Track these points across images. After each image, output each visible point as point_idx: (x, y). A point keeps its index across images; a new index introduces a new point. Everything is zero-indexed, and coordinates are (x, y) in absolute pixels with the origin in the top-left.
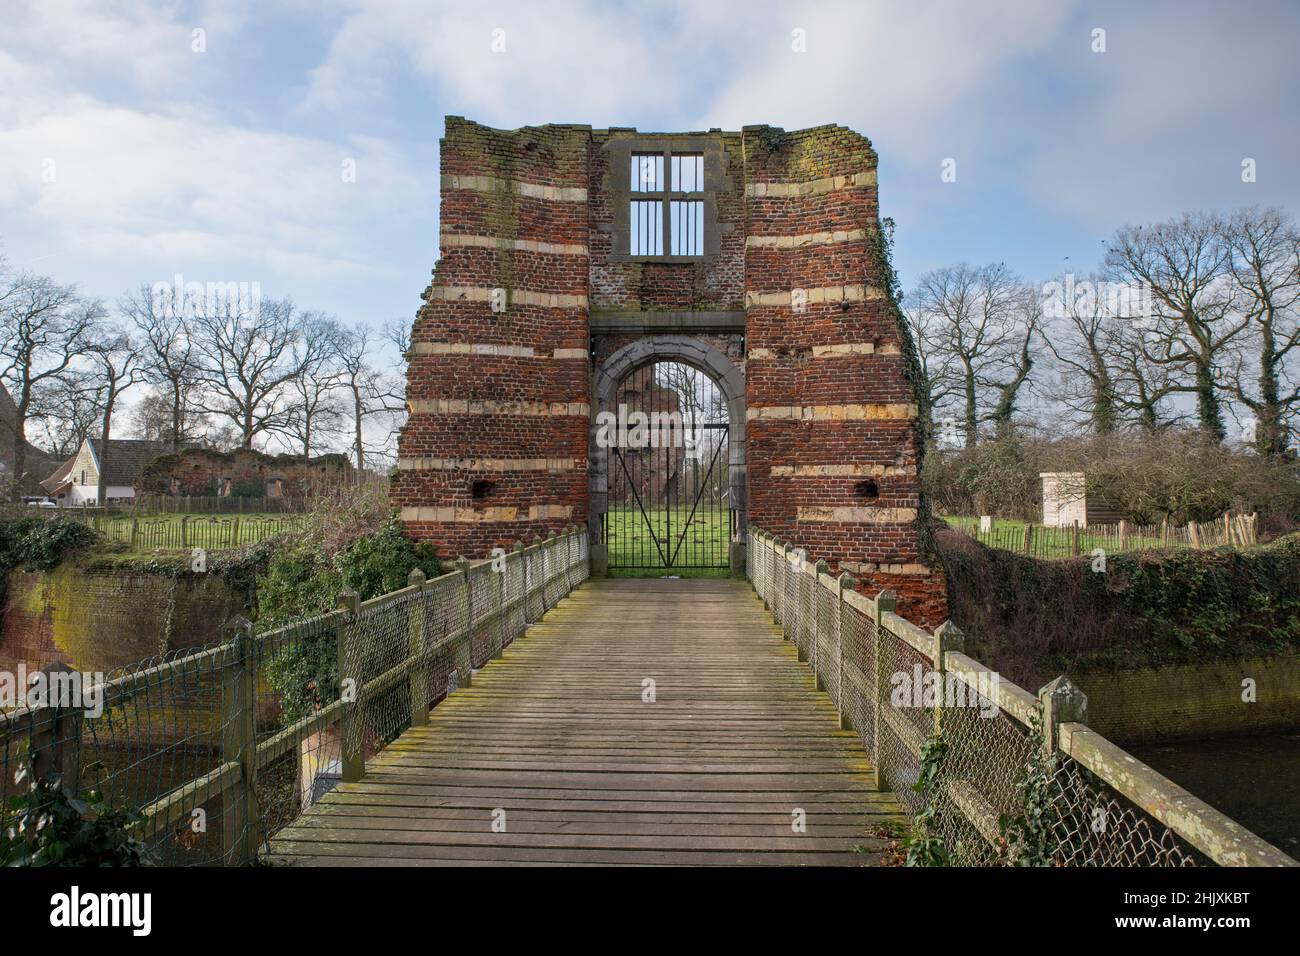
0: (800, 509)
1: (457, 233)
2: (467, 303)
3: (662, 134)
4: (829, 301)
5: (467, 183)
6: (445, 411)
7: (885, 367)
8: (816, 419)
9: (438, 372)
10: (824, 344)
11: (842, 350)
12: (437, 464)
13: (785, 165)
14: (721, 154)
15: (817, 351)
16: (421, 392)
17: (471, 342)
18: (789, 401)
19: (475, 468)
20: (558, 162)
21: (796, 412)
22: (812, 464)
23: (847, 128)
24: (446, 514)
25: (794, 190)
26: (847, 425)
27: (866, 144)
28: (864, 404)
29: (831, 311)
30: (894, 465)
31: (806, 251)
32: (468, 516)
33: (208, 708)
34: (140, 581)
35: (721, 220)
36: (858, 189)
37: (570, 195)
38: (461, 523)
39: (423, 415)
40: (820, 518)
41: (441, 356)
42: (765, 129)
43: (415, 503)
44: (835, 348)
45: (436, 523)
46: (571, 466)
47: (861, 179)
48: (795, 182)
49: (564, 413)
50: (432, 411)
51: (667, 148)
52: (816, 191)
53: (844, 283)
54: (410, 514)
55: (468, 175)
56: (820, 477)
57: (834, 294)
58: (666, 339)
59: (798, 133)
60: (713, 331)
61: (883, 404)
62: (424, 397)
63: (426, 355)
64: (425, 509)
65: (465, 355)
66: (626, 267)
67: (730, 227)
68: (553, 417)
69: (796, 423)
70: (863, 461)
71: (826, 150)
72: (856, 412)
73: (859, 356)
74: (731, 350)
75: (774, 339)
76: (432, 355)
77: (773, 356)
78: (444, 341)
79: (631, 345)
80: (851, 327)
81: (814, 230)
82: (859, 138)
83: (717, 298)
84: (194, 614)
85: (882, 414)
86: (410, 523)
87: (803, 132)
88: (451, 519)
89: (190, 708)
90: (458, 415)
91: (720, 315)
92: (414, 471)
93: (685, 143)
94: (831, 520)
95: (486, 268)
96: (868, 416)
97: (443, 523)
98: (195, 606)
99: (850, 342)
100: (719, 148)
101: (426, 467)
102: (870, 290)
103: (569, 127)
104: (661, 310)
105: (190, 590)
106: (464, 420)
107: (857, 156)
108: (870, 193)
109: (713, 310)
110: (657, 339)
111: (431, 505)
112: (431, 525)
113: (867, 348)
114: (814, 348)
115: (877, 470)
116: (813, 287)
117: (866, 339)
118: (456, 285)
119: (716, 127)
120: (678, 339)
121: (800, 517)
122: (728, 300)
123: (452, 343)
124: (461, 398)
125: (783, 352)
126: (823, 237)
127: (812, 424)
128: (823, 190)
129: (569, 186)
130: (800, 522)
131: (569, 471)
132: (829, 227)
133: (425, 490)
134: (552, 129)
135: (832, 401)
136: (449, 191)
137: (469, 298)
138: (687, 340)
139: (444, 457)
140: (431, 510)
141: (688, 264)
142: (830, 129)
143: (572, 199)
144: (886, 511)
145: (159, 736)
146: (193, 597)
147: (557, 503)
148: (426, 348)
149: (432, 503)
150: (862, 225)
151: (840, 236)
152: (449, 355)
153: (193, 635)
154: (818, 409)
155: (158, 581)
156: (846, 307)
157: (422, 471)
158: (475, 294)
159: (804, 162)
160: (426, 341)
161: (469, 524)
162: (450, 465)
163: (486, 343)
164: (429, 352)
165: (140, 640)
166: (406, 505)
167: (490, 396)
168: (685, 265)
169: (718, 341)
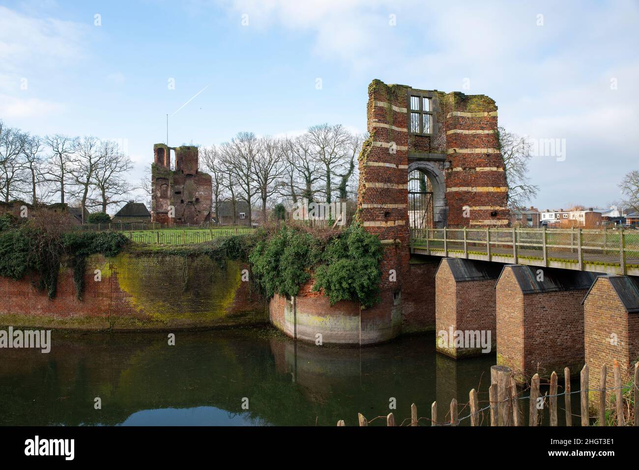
0: (471, 221)
1: (379, 122)
2: (382, 148)
3: (420, 90)
4: (482, 153)
5: (381, 104)
6: (377, 187)
7: (500, 175)
8: (477, 191)
9: (375, 173)
10: (481, 167)
11: (487, 169)
12: (375, 206)
13: (466, 106)
14: (437, 99)
15: (478, 169)
16: (370, 180)
17: (384, 162)
18: (468, 185)
19: (385, 207)
20: (399, 98)
21: (470, 189)
22: (476, 206)
23: (488, 97)
24: (378, 224)
25: (469, 115)
26: (488, 193)
27: (494, 102)
28: (493, 187)
29: (483, 156)
30: (502, 206)
31: (474, 136)
32: (383, 224)
33: (206, 311)
34: (168, 259)
35: (438, 122)
36: (492, 117)
37: (402, 110)
38: (382, 227)
39: (371, 188)
40: (478, 224)
41: (376, 166)
42: (460, 93)
43: (368, 220)
44: (484, 168)
45: (375, 227)
46: (405, 207)
47: (492, 114)
48: (469, 112)
49: (402, 188)
50: (374, 187)
51: (422, 95)
52: (477, 116)
53: (488, 147)
54: (367, 224)
55: (382, 101)
56: (479, 210)
57: (484, 151)
58: (422, 162)
59: (471, 96)
60: (435, 160)
61: (499, 187)
62: (371, 181)
63: (371, 166)
64: (371, 222)
65: (383, 167)
66: (410, 136)
67: (441, 125)
68: (399, 190)
69: (469, 192)
70: (493, 205)
71: (481, 103)
72: (491, 189)
73: (492, 171)
74: (440, 167)
75: (463, 164)
76: (373, 166)
77: (462, 170)
78: (376, 161)
79: (411, 164)
80: (490, 162)
81: (476, 129)
82: (492, 100)
83: (437, 149)
84: (196, 271)
85: (499, 190)
86: (366, 227)
87: (473, 96)
88: (379, 226)
89: (197, 311)
90: (381, 188)
91: (437, 155)
92: (368, 208)
93: (427, 94)
94: (483, 224)
95: (388, 135)
96: (495, 191)
97: (377, 227)
98: (196, 268)
99: (490, 167)
100: (437, 97)
101: (372, 207)
102: (495, 150)
103: (402, 86)
104: (419, 152)
105: (193, 261)
106: (383, 190)
107: (491, 106)
108: (495, 118)
109: (436, 153)
110: (419, 163)
111: (374, 221)
112: (373, 228)
113: (495, 169)
114: (477, 168)
115: (497, 208)
116: (477, 148)
117: (495, 166)
118: (380, 141)
119: (436, 89)
120: (425, 163)
121: (471, 223)
122: (440, 150)
123: (379, 162)
124: (382, 182)
125: (464, 169)
126: (480, 132)
127: (476, 193)
128: (480, 116)
129: (402, 107)
130: (471, 225)
131: (404, 208)
132: (482, 128)
133: (371, 215)
134: (398, 86)
135: (483, 185)
136: (377, 106)
137: (383, 146)
138: (428, 163)
139: (378, 203)
140: (373, 222)
141: (428, 137)
142: (482, 96)
143: (403, 112)
144: (500, 221)
145: (184, 324)
146: (195, 264)
147: (400, 220)
148: (371, 164)
149: (374, 220)
150: (494, 129)
151: (486, 132)
152: (378, 166)
153: (196, 281)
154: (478, 188)
155: (177, 258)
156: (488, 155)
157: (370, 208)
158: (385, 145)
159: (473, 106)
160: (371, 161)
161: (384, 227)
162: (379, 206)
163: (388, 162)
164: (372, 165)
165: (170, 284)
166: (366, 221)
167: (389, 182)
168: (427, 137)
169: (436, 164)
